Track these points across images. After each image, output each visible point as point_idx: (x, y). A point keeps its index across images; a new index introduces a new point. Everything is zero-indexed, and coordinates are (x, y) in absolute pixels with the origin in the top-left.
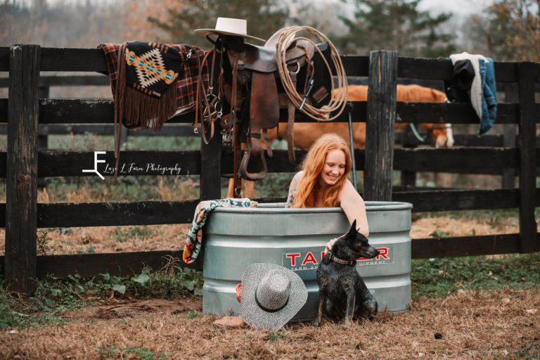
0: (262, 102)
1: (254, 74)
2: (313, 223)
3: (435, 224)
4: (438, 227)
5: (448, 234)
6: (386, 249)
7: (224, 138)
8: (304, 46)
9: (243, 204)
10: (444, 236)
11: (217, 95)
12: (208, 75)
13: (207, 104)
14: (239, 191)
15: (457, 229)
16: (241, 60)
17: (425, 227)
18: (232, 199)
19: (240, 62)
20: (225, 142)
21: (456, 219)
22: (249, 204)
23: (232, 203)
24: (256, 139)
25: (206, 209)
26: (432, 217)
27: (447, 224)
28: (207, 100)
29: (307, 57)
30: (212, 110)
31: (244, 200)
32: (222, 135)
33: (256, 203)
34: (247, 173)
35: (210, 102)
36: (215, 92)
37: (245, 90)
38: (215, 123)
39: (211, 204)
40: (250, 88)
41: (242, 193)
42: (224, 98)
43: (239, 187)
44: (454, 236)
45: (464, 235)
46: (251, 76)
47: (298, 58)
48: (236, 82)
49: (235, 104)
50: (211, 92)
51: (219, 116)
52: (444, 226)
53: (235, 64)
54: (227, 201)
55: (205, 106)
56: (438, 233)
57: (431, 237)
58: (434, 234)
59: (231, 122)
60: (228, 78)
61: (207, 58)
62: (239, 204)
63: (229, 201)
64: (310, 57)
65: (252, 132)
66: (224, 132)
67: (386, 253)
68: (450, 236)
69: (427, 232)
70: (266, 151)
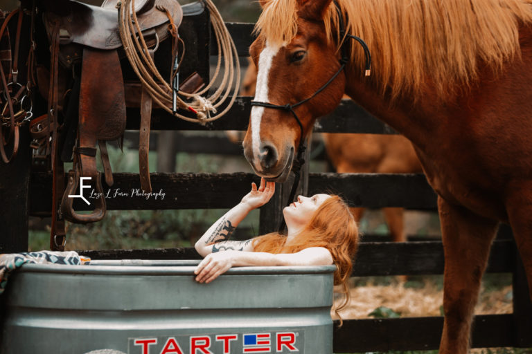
0: (97, 96)
1: (85, 53)
2: (179, 291)
3: (379, 297)
4: (385, 301)
5: (399, 313)
6: (292, 336)
7: (36, 152)
8: (166, 8)
9: (66, 260)
10: (393, 316)
11: (24, 84)
12: (10, 51)
13: (9, 98)
14: (60, 239)
15: (415, 305)
16: (65, 28)
17: (364, 301)
18: (49, 253)
19: (63, 33)
20: (36, 159)
21: (415, 288)
22: (76, 261)
23: (48, 258)
24: (87, 157)
25: (8, 266)
26: (375, 284)
27: (400, 297)
28: (8, 92)
29: (171, 27)
30: (16, 108)
31: (69, 254)
32: (32, 148)
33: (88, 259)
34: (73, 210)
35: (12, 95)
36: (22, 78)
37: (71, 77)
38: (20, 129)
39: (16, 259)
40: (79, 74)
41: (65, 243)
42: (35, 89)
43: (61, 234)
44: (409, 316)
45: (426, 316)
46: (81, 54)
47: (157, 28)
48: (56, 63)
49: (56, 100)
50: (15, 79)
51: (27, 119)
52: (394, 301)
53: (54, 35)
54: (41, 256)
55: (4, 102)
56: (384, 311)
57: (372, 317)
58: (377, 313)
59: (46, 127)
60: (43, 56)
61: (9, 24)
62: (61, 260)
63: (44, 256)
64: (176, 27)
65: (82, 147)
66: (36, 144)
67: (292, 341)
68: (403, 316)
69: (365, 310)
70: (103, 175)
